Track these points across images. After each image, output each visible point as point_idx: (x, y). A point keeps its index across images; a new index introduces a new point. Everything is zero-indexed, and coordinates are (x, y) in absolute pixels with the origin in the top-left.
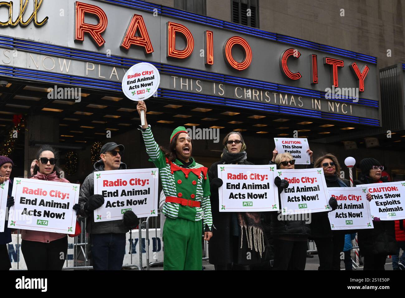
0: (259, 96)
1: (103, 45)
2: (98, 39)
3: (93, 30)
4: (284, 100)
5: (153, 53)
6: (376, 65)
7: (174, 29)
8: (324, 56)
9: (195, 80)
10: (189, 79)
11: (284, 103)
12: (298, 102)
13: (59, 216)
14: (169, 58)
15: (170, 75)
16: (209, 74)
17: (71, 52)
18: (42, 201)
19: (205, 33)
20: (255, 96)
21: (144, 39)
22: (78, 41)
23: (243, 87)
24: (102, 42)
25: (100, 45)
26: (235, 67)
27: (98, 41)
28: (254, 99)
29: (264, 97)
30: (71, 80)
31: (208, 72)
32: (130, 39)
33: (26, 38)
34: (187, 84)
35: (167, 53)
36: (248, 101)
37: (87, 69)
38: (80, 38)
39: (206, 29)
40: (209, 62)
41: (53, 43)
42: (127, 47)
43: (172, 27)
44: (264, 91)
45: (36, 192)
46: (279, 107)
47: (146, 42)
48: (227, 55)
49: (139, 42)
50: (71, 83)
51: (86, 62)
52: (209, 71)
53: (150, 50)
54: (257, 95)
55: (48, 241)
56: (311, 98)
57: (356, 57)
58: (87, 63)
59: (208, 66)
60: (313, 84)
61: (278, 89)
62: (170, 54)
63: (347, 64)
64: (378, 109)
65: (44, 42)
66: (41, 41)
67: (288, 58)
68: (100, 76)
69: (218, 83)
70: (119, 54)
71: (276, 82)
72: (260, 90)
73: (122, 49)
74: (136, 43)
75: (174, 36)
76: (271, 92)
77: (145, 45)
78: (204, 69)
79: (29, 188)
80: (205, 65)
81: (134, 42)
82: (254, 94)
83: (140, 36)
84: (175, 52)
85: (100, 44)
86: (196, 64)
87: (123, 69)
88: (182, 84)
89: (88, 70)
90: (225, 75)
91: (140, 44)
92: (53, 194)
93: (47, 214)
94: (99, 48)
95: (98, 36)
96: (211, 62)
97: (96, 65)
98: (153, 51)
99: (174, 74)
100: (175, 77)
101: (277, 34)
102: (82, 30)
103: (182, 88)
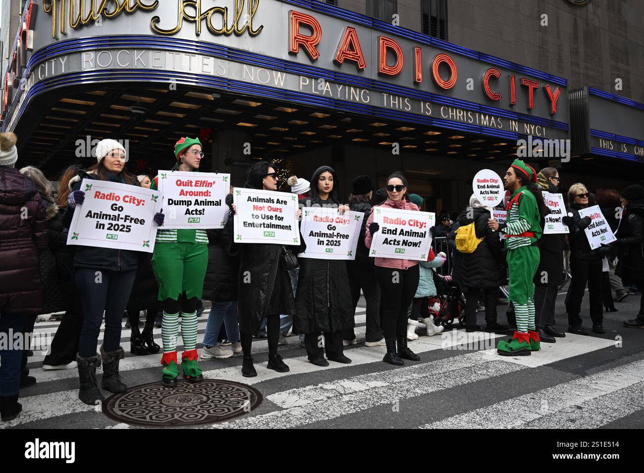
0: (463, 116)
1: (317, 59)
2: (312, 51)
3: (307, 41)
4: (485, 121)
5: (364, 69)
6: (566, 87)
7: (386, 44)
8: (521, 77)
9: (404, 98)
10: (399, 97)
11: (485, 124)
12: (497, 123)
13: (415, 245)
14: (380, 74)
15: (381, 92)
16: (418, 92)
17: (286, 65)
18: (402, 230)
19: (413, 49)
20: (459, 116)
21: (357, 54)
22: (292, 54)
23: (448, 107)
24: (316, 55)
25: (314, 58)
26: (442, 85)
27: (312, 54)
28: (458, 119)
29: (468, 117)
30: (286, 95)
31: (417, 91)
32: (343, 53)
33: (241, 48)
34: (397, 103)
35: (378, 69)
36: (452, 121)
37: (301, 83)
38: (294, 50)
39: (415, 45)
40: (418, 80)
41: (267, 55)
42: (341, 61)
43: (383, 42)
44: (467, 111)
45: (396, 222)
46: (481, 128)
47: (359, 57)
48: (434, 73)
49: (351, 56)
50: (285, 98)
51: (300, 75)
52: (416, 89)
53: (363, 66)
54: (461, 115)
55: (406, 268)
56: (509, 119)
57: (549, 79)
58: (301, 77)
59: (416, 83)
60: (511, 106)
61: (481, 110)
62: (381, 71)
63: (541, 85)
64: (567, 132)
65: (259, 53)
66: (255, 52)
67: (490, 77)
68: (313, 92)
69: (425, 102)
70: (332, 68)
71: (478, 102)
72: (463, 110)
73: (336, 62)
74: (349, 57)
75: (385, 51)
76: (473, 113)
77: (358, 60)
78: (412, 86)
79: (389, 218)
80: (414, 82)
81: (347, 56)
82: (458, 115)
83: (352, 50)
84: (386, 68)
85: (314, 56)
86: (405, 81)
87: (336, 85)
88: (392, 102)
89: (302, 85)
90: (432, 94)
91: (352, 58)
92: (412, 223)
93: (405, 243)
94: (312, 61)
95: (313, 48)
96: (419, 80)
97: (310, 79)
98: (365, 67)
99: (385, 91)
100: (385, 95)
101: (479, 53)
102: (297, 41)
103: (392, 106)
